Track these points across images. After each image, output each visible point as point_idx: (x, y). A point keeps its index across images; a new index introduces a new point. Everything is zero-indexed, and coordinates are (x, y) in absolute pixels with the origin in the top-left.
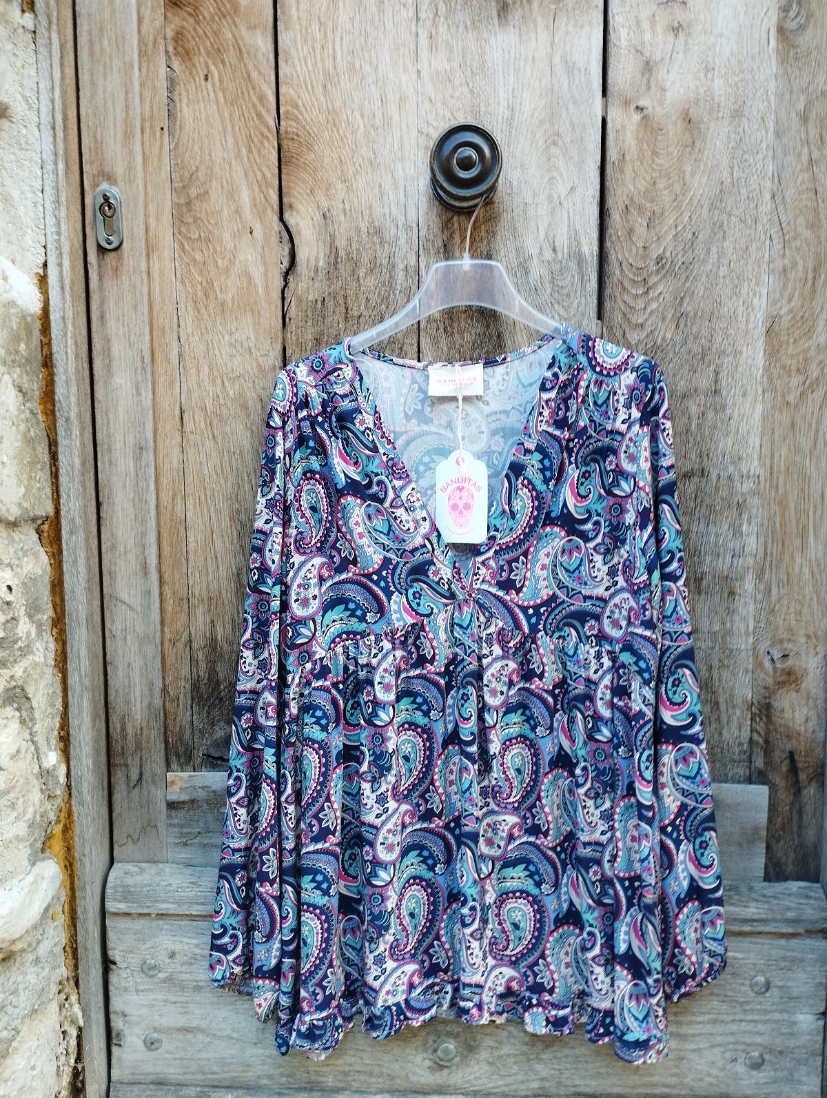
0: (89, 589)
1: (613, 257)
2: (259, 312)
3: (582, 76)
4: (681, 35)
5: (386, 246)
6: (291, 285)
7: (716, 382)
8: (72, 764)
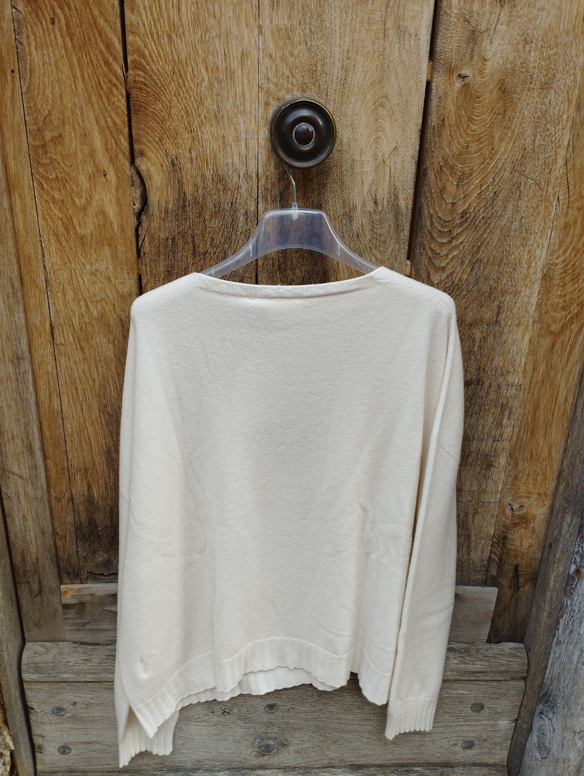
1: (425, 211)
2: (115, 247)
4: (507, 7)
5: (229, 192)
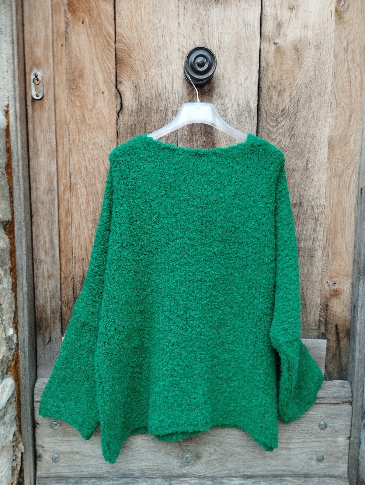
0: (27, 254)
1: (263, 109)
2: (106, 130)
3: (251, 28)
4: (294, 12)
5: (164, 101)
6: (121, 118)
7: (307, 165)
8: (19, 334)
